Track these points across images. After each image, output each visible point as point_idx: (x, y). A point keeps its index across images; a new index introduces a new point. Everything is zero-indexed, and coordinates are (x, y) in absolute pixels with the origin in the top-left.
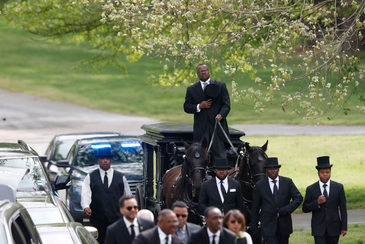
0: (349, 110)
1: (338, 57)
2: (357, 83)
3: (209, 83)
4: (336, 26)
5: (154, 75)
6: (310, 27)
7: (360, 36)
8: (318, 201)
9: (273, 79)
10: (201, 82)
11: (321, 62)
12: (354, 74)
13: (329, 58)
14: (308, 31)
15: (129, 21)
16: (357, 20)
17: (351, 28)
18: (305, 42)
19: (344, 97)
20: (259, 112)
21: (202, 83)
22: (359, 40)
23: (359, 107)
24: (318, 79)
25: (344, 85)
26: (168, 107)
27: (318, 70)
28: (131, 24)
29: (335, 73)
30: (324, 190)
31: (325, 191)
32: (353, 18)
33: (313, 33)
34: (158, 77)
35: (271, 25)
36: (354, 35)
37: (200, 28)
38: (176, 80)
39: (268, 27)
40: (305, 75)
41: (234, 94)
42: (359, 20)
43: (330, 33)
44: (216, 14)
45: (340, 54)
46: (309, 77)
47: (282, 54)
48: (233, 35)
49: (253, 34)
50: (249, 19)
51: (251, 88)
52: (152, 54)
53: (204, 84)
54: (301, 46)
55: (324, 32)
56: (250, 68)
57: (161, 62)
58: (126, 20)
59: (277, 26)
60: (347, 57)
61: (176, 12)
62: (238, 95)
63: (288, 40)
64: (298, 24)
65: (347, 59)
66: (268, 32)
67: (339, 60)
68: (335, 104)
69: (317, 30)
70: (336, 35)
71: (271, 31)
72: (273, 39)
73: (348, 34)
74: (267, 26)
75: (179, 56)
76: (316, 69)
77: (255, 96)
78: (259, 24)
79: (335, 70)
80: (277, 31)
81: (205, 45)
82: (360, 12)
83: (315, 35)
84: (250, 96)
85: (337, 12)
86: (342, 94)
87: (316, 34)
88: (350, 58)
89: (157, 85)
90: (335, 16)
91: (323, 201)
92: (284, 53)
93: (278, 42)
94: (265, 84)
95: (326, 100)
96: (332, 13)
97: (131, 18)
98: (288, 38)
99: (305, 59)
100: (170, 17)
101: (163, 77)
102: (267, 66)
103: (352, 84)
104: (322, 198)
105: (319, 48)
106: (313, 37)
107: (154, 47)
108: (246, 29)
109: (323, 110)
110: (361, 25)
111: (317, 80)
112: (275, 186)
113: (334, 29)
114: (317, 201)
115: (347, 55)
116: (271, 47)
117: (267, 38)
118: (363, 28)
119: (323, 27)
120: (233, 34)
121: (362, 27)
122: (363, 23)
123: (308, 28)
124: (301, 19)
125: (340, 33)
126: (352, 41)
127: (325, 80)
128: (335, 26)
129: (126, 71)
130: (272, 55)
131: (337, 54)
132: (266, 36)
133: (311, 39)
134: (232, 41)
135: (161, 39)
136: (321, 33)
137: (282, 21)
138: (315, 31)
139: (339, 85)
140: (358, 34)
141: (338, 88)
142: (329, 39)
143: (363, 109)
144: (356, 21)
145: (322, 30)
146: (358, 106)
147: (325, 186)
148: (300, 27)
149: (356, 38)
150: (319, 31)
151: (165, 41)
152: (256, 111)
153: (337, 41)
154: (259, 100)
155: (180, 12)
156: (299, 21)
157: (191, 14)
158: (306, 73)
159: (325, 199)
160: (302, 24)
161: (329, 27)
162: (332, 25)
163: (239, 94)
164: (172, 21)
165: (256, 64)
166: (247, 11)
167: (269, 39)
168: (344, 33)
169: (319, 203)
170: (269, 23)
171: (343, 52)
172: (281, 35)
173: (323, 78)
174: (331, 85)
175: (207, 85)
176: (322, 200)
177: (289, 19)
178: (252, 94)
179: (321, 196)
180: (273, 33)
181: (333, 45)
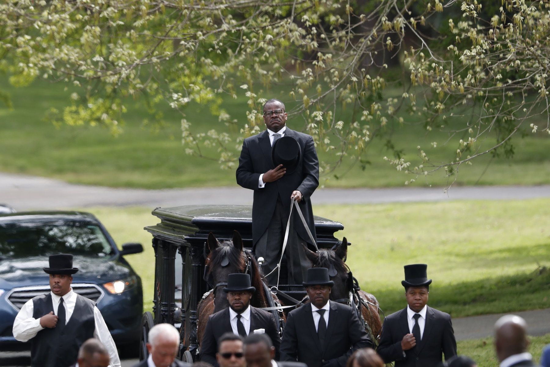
0: (368, 162)
1: (354, 79)
2: (384, 120)
3: (283, 136)
4: (350, 29)
5: (56, 108)
6: (307, 31)
7: (389, 45)
8: (402, 344)
9: (249, 117)
10: (269, 131)
11: (326, 87)
12: (378, 106)
13: (338, 80)
14: (304, 37)
15: (15, 23)
16: (384, 19)
17: (374, 31)
18: (299, 53)
19: (365, 142)
20: (226, 168)
21: (271, 133)
22: (386, 49)
23: (387, 159)
24: (322, 116)
25: (362, 123)
26: (78, 161)
27: (322, 100)
28: (19, 27)
29: (348, 104)
30: (414, 323)
31: (417, 327)
32: (377, 16)
33: (312, 40)
34: (62, 111)
35: (244, 28)
36: (378, 42)
37: (130, 34)
38: (91, 116)
39: (239, 30)
40: (302, 108)
41: (185, 140)
42: (387, 18)
43: (340, 38)
44: (155, 11)
45: (357, 73)
46: (308, 112)
47: (263, 75)
48: (182, 45)
49: (215, 42)
50: (209, 19)
51: (213, 131)
52: (52, 76)
53: (273, 135)
54: (293, 61)
55: (329, 38)
56: (210, 96)
57: (66, 89)
58: (9, 22)
59: (255, 28)
60: (368, 79)
61: (91, 8)
62: (192, 142)
63: (272, 52)
64: (288, 25)
65: (369, 82)
66: (240, 38)
67: (356, 84)
68: (350, 155)
69: (319, 34)
70: (349, 44)
71: (244, 37)
72: (248, 50)
73: (370, 41)
74: (238, 28)
75: (95, 78)
76: (319, 98)
77: (220, 143)
78: (225, 27)
79: (349, 100)
80: (255, 37)
81: (138, 61)
82: (388, 5)
83: (316, 44)
84: (212, 143)
85: (351, 5)
86: (361, 138)
87: (317, 41)
88: (373, 81)
89: (60, 123)
90: (348, 12)
91: (411, 345)
92: (265, 72)
93: (256, 55)
94: (236, 123)
95: (335, 148)
96: (344, 8)
97: (18, 18)
98: (271, 48)
99: (299, 82)
100: (81, 17)
101: (71, 112)
102: (237, 94)
103: (376, 121)
104: (409, 340)
105: (324, 66)
106: (312, 46)
107: (55, 64)
108: (204, 34)
109: (329, 165)
110: (390, 27)
111: (320, 118)
112: (322, 320)
113: (347, 33)
114: (400, 344)
115: (368, 76)
116: (244, 63)
117: (238, 49)
118: (393, 31)
119: (328, 31)
120: (183, 42)
121: (391, 29)
122: (393, 22)
123: (304, 32)
124: (292, 17)
125: (355, 40)
126: (376, 53)
127: (333, 116)
128: (348, 28)
129: (11, 103)
130: (246, 76)
131: (352, 74)
132: (237, 45)
133: (309, 50)
134: (182, 54)
135: (66, 52)
136: (325, 39)
137: (262, 21)
138: (315, 37)
139: (355, 124)
140: (385, 40)
141: (355, 129)
142: (338, 49)
143: (396, 163)
144: (382, 20)
145: (327, 35)
146: (385, 157)
147: (417, 317)
148: (291, 31)
149: (382, 48)
150: (323, 36)
151: (73, 56)
152: (222, 167)
153: (352, 52)
154: (226, 150)
155: (97, 8)
156: (289, 20)
157: (115, 12)
158: (304, 105)
159: (415, 341)
160: (293, 26)
161: (337, 31)
162: (343, 26)
163: (194, 140)
164: (84, 24)
165: (220, 91)
166: (206, 5)
167: (241, 49)
168: (362, 40)
169: (403, 348)
170: (242, 25)
171: (362, 70)
172: (262, 44)
173: (330, 113)
174: (344, 125)
175: (279, 138)
176: (409, 342)
177: (274, 18)
178: (214, 139)
179: (408, 334)
180: (248, 40)
181: (346, 58)
